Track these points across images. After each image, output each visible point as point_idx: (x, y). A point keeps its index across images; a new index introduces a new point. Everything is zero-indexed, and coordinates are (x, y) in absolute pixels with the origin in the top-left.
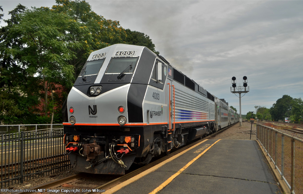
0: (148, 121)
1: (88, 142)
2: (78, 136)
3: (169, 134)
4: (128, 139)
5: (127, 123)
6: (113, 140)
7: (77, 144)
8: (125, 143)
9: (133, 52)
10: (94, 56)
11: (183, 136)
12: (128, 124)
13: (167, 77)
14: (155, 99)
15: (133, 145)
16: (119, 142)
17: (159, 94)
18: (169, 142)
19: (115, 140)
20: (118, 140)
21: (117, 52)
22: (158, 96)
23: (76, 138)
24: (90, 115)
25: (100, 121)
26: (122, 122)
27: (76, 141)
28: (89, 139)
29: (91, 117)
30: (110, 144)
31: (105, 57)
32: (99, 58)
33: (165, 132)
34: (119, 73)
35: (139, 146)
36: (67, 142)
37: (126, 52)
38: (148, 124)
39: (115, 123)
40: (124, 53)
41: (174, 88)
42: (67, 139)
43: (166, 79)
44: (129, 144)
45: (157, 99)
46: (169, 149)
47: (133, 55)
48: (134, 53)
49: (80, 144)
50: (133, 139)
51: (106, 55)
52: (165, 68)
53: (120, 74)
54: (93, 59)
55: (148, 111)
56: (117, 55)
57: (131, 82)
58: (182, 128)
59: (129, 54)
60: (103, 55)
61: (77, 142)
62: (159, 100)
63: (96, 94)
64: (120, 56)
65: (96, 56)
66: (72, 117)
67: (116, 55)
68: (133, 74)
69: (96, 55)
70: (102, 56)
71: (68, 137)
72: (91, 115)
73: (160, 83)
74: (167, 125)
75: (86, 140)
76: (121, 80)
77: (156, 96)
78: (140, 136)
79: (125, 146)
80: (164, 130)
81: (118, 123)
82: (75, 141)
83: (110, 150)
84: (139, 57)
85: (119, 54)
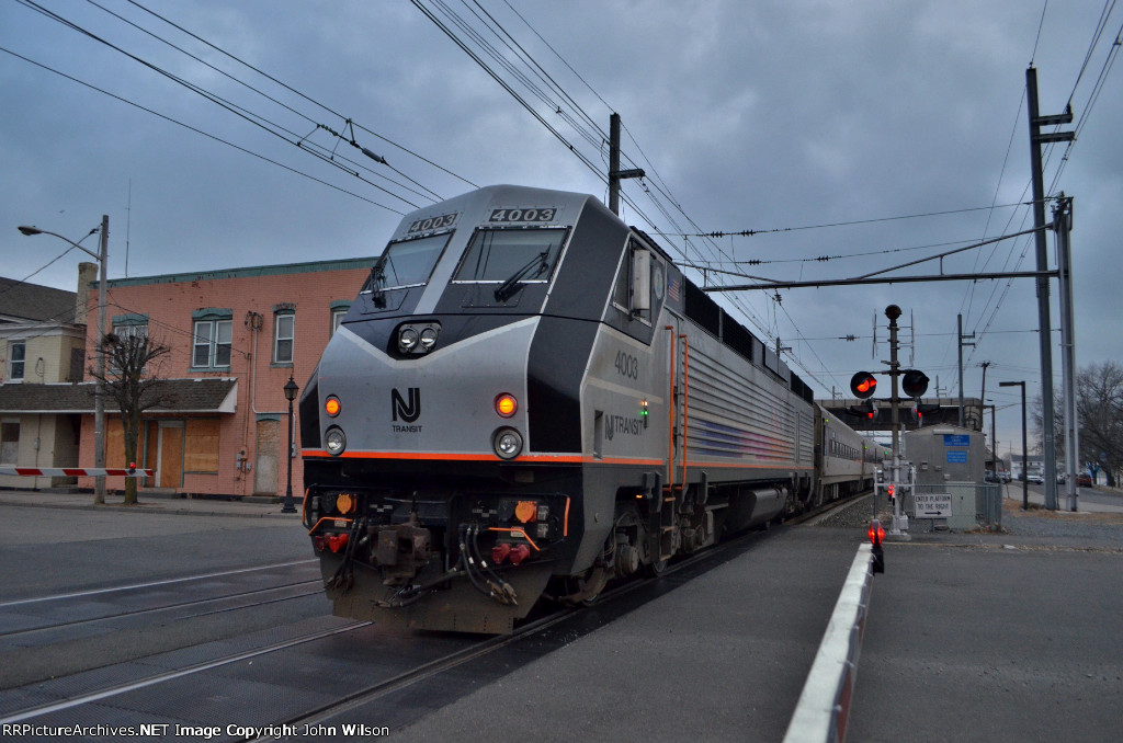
0: (597, 447)
1: (387, 518)
2: (352, 498)
3: (667, 500)
4: (525, 510)
5: (523, 454)
6: (474, 511)
7: (349, 524)
8: (518, 523)
9: (552, 212)
10: (415, 223)
11: (710, 515)
12: (530, 455)
13: (664, 304)
14: (624, 374)
15: (543, 530)
16: (494, 521)
17: (635, 359)
18: (667, 529)
19: (479, 511)
20: (491, 511)
21: (496, 212)
22: (634, 365)
23: (344, 503)
24: (395, 423)
25: (428, 444)
26: (508, 448)
27: (344, 512)
28: (389, 507)
29: (397, 428)
30: (461, 525)
31: (453, 227)
32: (431, 231)
33: (655, 491)
34: (502, 282)
35: (565, 534)
36: (314, 518)
37: (524, 211)
38: (597, 460)
39: (481, 451)
40: (520, 213)
41: (685, 343)
42: (315, 503)
43: (662, 310)
44: (530, 527)
45: (630, 376)
46: (664, 554)
47: (551, 220)
48: (553, 215)
49: (357, 523)
50: (544, 513)
51: (456, 221)
52: (658, 272)
53: (505, 285)
54: (412, 234)
55: (599, 415)
56: (496, 220)
57: (542, 312)
58: (710, 483)
59: (537, 219)
60: (448, 222)
61: (348, 515)
62: (635, 378)
63: (419, 350)
64: (506, 224)
65: (421, 226)
66: (334, 430)
67: (491, 220)
68: (549, 283)
69: (423, 222)
70: (442, 225)
71: (319, 500)
72: (400, 422)
73: (642, 320)
74: (661, 468)
75: (381, 510)
76: (507, 301)
77: (626, 367)
78: (569, 500)
79: (518, 532)
80: (651, 485)
81: (491, 453)
82: (340, 512)
83: (462, 546)
84: (570, 227)
85: (502, 217)
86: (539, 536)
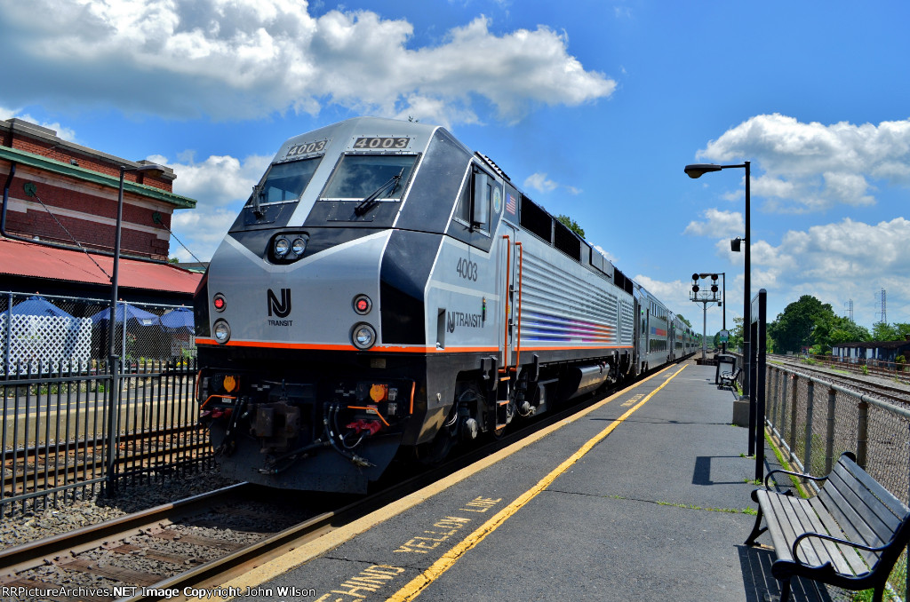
0: (440, 339)
1: (264, 397)
2: (236, 379)
3: (503, 379)
4: (377, 392)
5: (377, 345)
6: (337, 391)
7: (233, 401)
8: (372, 402)
9: (406, 140)
10: (293, 148)
11: (542, 389)
12: (381, 346)
13: (501, 218)
14: (464, 277)
15: (393, 409)
16: (353, 400)
17: (475, 264)
18: (502, 403)
19: (341, 391)
20: (351, 392)
21: (359, 140)
22: (474, 269)
23: (229, 383)
24: (271, 318)
25: (301, 334)
26: (363, 338)
27: (229, 391)
28: (266, 387)
29: (272, 322)
30: (325, 404)
31: (323, 151)
32: (305, 155)
33: (492, 373)
34: (361, 200)
35: (411, 412)
36: (205, 395)
37: (383, 140)
38: (440, 349)
39: (343, 343)
40: (379, 141)
41: (521, 249)
42: (206, 382)
43: (500, 222)
44: (382, 405)
45: (470, 279)
46: (500, 423)
47: (405, 147)
48: (407, 143)
49: (240, 400)
50: (393, 394)
51: (325, 148)
52: (497, 191)
53: (363, 203)
54: (289, 158)
55: (442, 313)
56: (359, 147)
57: (394, 226)
58: (541, 364)
59: (393, 146)
60: (319, 148)
61: (232, 394)
62: (475, 280)
63: (291, 257)
64: (368, 150)
65: (297, 150)
66: (219, 323)
67: (355, 147)
68: (401, 202)
69: (299, 147)
70: (314, 151)
71: (209, 380)
72: (275, 317)
73: (482, 231)
74: (498, 354)
75: (260, 389)
76: (364, 218)
77: (466, 271)
78: (414, 383)
79: (372, 410)
80: (487, 368)
81: (350, 344)
82: (226, 391)
83: (325, 422)
84: (421, 154)
85: (364, 144)
86: (389, 413)
